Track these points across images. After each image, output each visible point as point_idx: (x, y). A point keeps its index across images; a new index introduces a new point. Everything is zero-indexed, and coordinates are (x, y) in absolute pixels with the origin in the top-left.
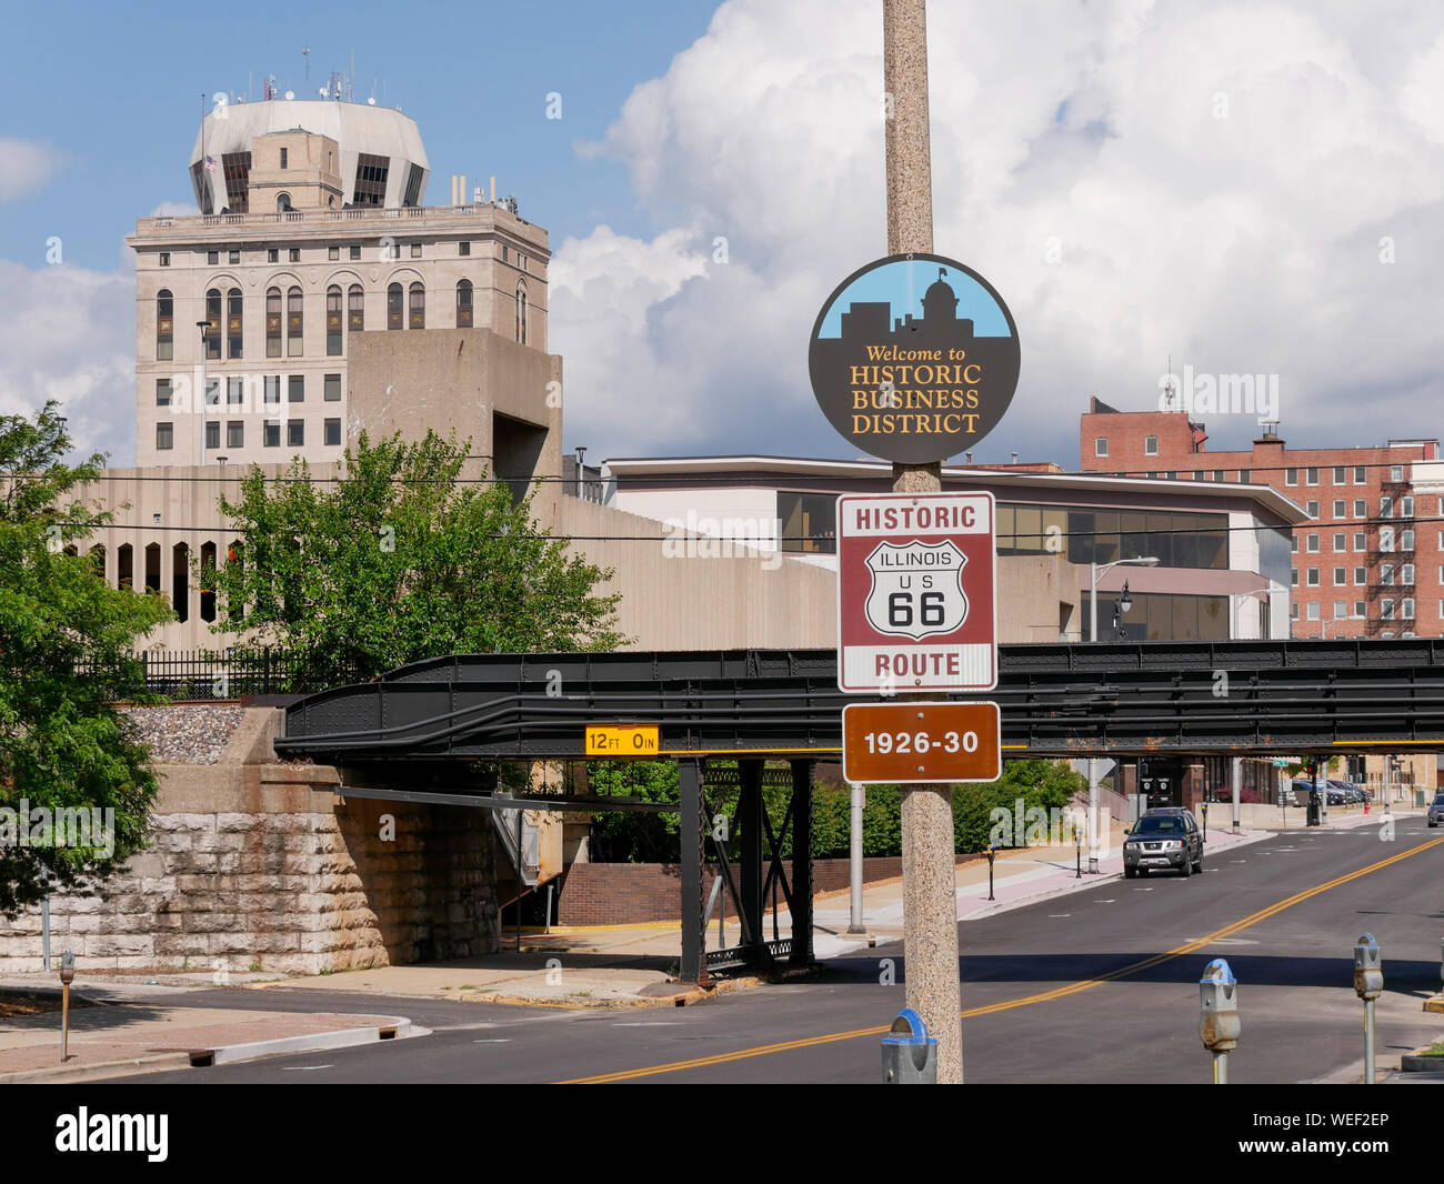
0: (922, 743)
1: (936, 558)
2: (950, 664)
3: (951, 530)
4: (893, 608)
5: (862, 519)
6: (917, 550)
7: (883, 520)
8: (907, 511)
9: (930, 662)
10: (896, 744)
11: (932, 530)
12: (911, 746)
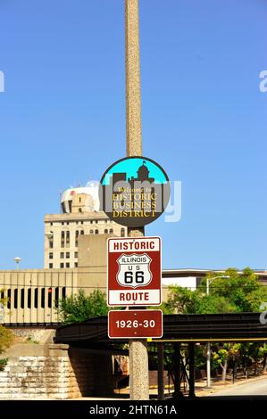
0: (135, 324)
1: (141, 260)
2: (146, 296)
3: (146, 250)
4: (126, 277)
5: (116, 246)
6: (134, 257)
7: (123, 246)
8: (131, 243)
9: (139, 296)
10: (127, 324)
11: (140, 250)
12: (132, 325)
